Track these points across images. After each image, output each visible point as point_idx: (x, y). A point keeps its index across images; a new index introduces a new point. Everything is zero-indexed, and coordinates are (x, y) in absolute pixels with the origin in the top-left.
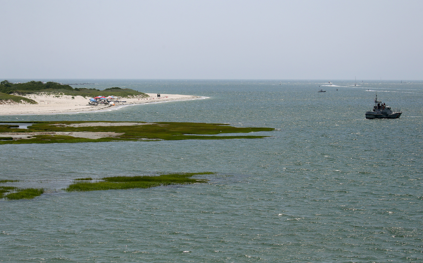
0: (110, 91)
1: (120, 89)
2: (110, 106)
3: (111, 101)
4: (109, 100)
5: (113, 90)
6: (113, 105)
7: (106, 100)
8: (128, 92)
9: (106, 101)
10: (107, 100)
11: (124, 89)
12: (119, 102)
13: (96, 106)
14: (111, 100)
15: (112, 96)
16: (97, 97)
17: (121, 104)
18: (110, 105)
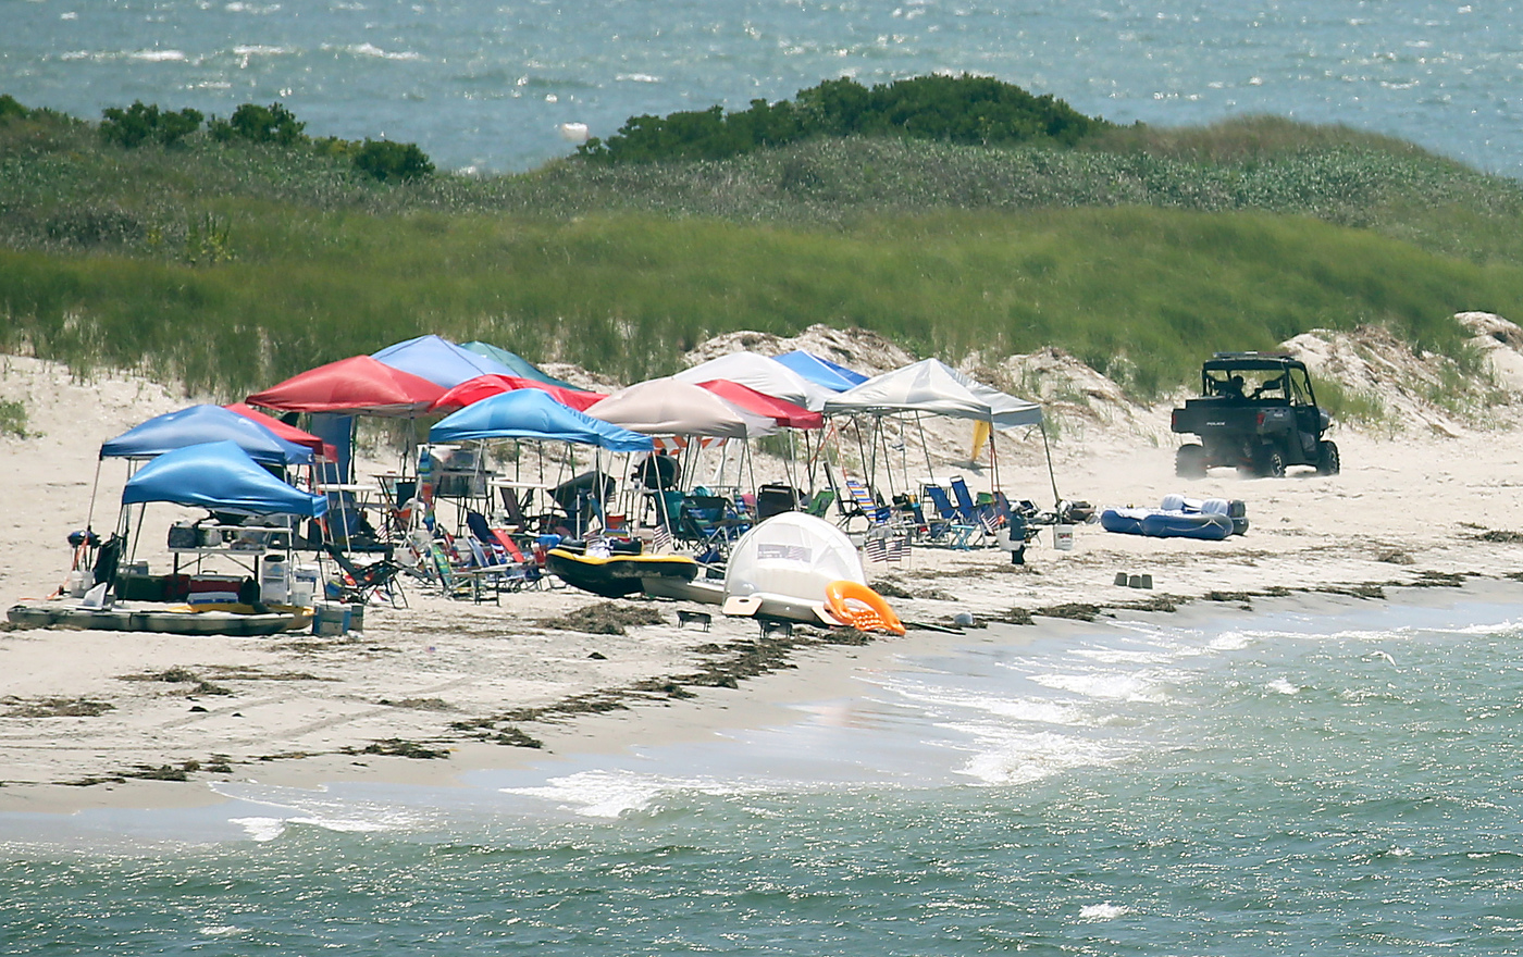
0: (740, 178)
1: (1059, 124)
2: (751, 661)
3: (775, 501)
4: (706, 473)
5: (828, 152)
6: (847, 634)
7: (620, 467)
8: (1299, 228)
9: (630, 503)
10: (660, 473)
11: (1197, 145)
12: (1021, 523)
13: (332, 657)
14: (770, 471)
15: (812, 343)
16: (353, 372)
17: (1098, 587)
18: (732, 627)
